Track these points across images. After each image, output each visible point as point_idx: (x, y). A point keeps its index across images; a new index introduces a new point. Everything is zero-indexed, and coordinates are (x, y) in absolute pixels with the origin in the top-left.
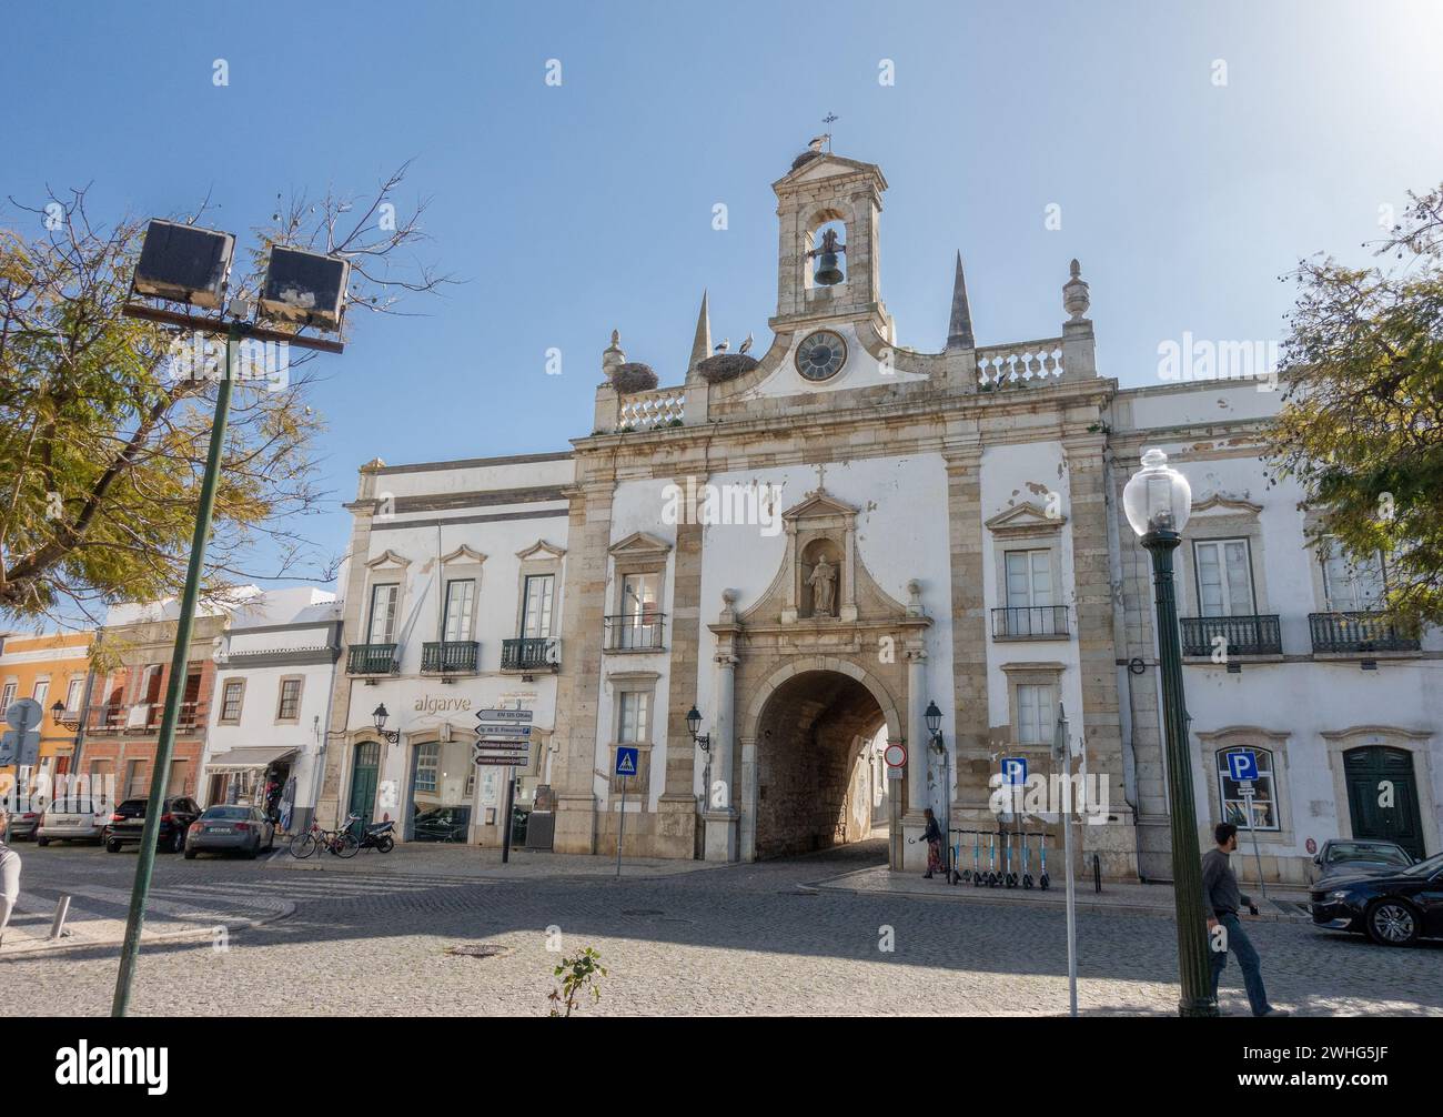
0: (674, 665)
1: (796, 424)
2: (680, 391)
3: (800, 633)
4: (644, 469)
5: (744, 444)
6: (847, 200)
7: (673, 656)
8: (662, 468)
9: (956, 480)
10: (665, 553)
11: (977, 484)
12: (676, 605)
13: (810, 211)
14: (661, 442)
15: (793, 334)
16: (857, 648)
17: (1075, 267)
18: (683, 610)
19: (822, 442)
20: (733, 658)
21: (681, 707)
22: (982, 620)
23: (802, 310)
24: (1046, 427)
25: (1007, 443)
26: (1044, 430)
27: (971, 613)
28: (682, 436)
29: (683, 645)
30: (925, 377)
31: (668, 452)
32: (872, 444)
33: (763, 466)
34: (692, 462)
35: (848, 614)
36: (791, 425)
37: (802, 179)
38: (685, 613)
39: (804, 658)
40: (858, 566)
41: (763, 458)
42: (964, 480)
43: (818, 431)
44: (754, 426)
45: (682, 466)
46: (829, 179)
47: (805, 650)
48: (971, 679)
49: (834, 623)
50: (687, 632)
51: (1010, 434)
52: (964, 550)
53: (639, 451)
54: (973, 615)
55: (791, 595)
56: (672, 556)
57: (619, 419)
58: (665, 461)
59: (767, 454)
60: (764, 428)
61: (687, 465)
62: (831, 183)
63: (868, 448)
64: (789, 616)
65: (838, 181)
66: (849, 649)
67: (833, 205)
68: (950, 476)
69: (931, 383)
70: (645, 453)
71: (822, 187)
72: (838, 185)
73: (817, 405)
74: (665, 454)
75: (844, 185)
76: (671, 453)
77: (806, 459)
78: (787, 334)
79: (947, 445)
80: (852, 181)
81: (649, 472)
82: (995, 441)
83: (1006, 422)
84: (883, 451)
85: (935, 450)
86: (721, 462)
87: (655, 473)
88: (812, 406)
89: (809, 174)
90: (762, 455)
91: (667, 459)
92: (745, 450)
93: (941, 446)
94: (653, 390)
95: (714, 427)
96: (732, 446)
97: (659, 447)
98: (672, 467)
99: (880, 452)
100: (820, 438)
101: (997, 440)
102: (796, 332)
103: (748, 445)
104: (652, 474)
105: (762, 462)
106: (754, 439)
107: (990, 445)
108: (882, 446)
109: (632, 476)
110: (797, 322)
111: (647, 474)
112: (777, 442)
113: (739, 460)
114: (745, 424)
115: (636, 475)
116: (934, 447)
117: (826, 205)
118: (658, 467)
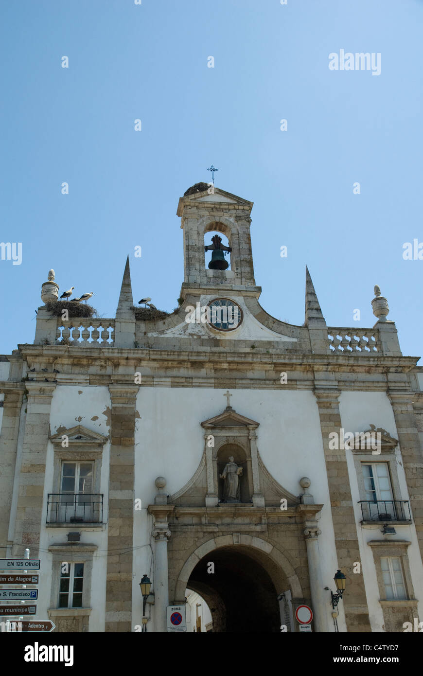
0: (110, 539)
1: (212, 359)
2: (112, 323)
3: (219, 516)
4: (82, 377)
5: (167, 368)
6: (232, 220)
7: (109, 531)
8: (98, 378)
9: (325, 411)
10: (101, 445)
11: (338, 415)
12: (112, 488)
13: (207, 222)
14: (100, 358)
15: (200, 297)
16: (265, 527)
17: (377, 290)
18: (119, 492)
19: (227, 374)
20: (169, 533)
21: (119, 575)
22: (351, 508)
23: (205, 283)
24: (378, 382)
25: (354, 390)
26: (376, 385)
27: (344, 504)
28: (120, 355)
29: (119, 522)
30: (295, 340)
31: (101, 366)
32: (265, 380)
33: (183, 386)
34: (124, 376)
35: (259, 501)
36: (206, 359)
37: (201, 199)
38: (120, 495)
39: (223, 535)
40: (262, 467)
41: (183, 380)
42: (330, 411)
43: (225, 366)
44: (178, 355)
45: (116, 378)
46: (221, 204)
47: (224, 528)
48: (348, 552)
49: (248, 508)
50: (123, 510)
51: (356, 384)
52: (335, 459)
53: (77, 362)
54: (345, 505)
55: (212, 486)
56: (107, 448)
57: (58, 336)
58: (99, 372)
59: (186, 378)
60: (186, 358)
61: (120, 378)
62: (222, 207)
63: (262, 382)
64: (211, 501)
65: (226, 207)
66: (258, 528)
67: (222, 220)
68: (320, 407)
69: (300, 345)
70: (82, 364)
71: (214, 207)
72: (225, 209)
73: (221, 348)
74: (99, 368)
75: (229, 210)
76: (105, 367)
77: (216, 385)
78: (195, 296)
79: (316, 387)
80: (235, 209)
81: (86, 380)
82: (347, 388)
83: (353, 376)
84: (273, 386)
85: (308, 389)
86: (149, 379)
87: (91, 381)
88: (218, 348)
89: (205, 197)
90: (182, 377)
91: (101, 372)
92: (167, 372)
93: (312, 387)
94: (87, 318)
95: (147, 352)
96: (156, 369)
97: (95, 362)
98: (107, 378)
99: (271, 386)
100: (226, 371)
101: (348, 388)
102: (202, 296)
103: (169, 369)
104: (88, 381)
105: (182, 383)
106: (175, 366)
107: (344, 390)
108: (272, 382)
109: (70, 381)
110: (204, 289)
111: (85, 381)
112: (193, 370)
113: (163, 379)
114: (172, 353)
115: (74, 381)
116: (307, 387)
117: (217, 219)
118: (94, 377)
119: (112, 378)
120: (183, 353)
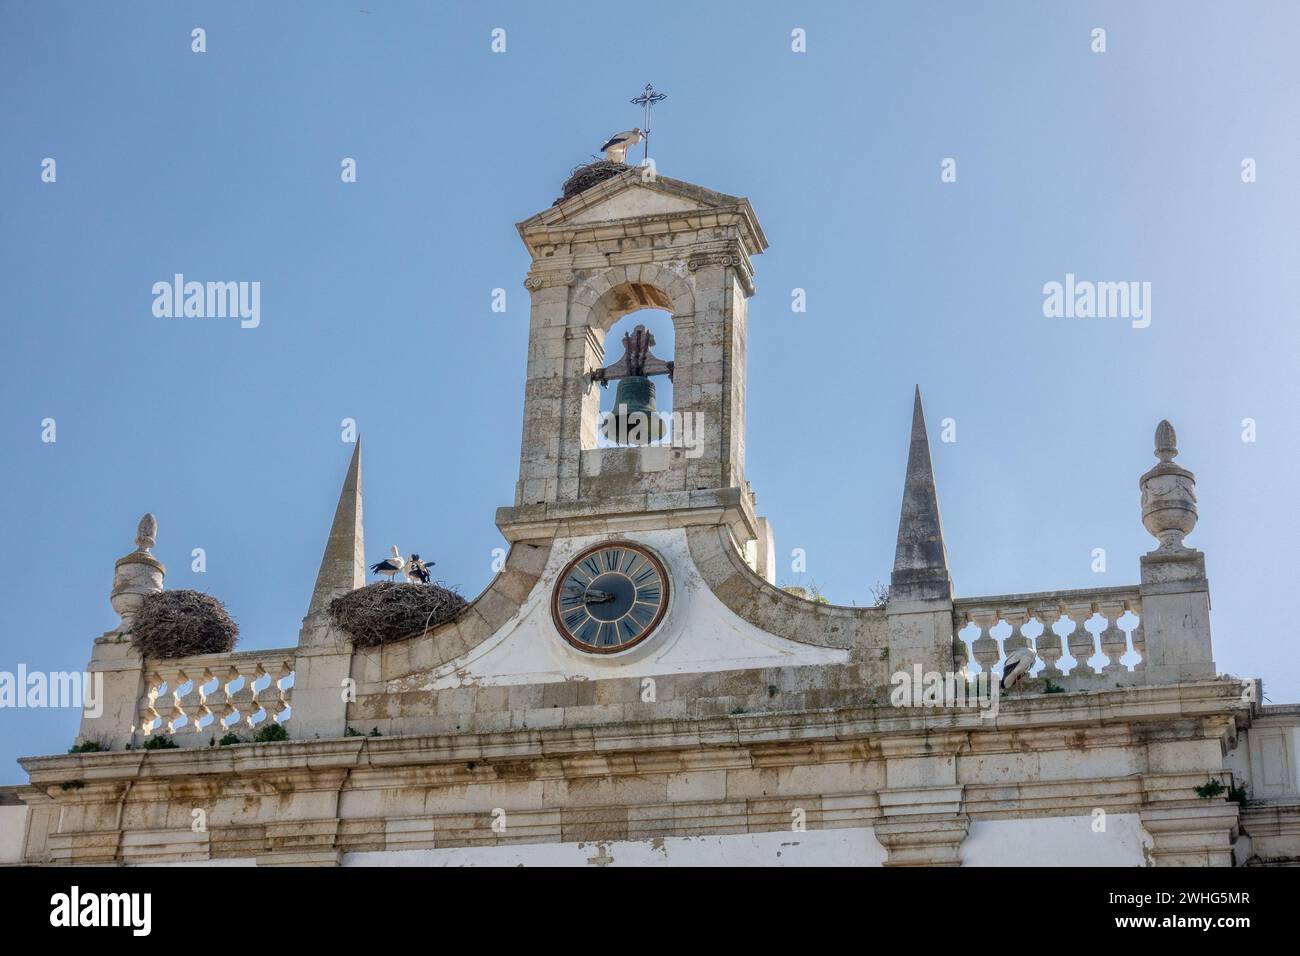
1: (550, 749)
2: (288, 659)
4: (189, 837)
5: (428, 789)
6: (680, 268)
8: (233, 834)
13: (598, 286)
14: (236, 776)
15: (549, 548)
17: (1165, 437)
19: (605, 792)
23: (573, 496)
24: (1107, 781)
25: (1022, 813)
26: (1103, 789)
28: (285, 763)
30: (841, 657)
31: (249, 799)
32: (717, 803)
33: (469, 842)
34: (303, 823)
36: (536, 750)
37: (585, 218)
41: (469, 823)
43: (598, 766)
44: (452, 748)
45: (280, 832)
46: (642, 221)
51: (1027, 793)
53: (180, 792)
57: (141, 716)
58: (240, 818)
59: (477, 815)
60: (473, 754)
61: (292, 831)
62: (649, 229)
63: (710, 811)
65: (663, 227)
67: (648, 276)
69: (853, 671)
70: (196, 798)
71: (626, 236)
72: (661, 236)
73: (597, 708)
74: (241, 804)
75: (673, 235)
76: (259, 800)
77: (567, 829)
78: (536, 547)
79: (887, 812)
80: (691, 229)
81: (202, 844)
82: (994, 807)
83: (1019, 767)
84: (743, 820)
85: (861, 822)
86: (371, 828)
87: (215, 845)
88: (587, 709)
89: (599, 208)
90: (466, 815)
91: (246, 815)
92: (429, 802)
93: (875, 814)
94: (223, 655)
95: (359, 746)
96: (399, 792)
97: (229, 786)
98: (257, 834)
99: (736, 821)
100: (602, 783)
101: (999, 807)
102: (558, 544)
103: (435, 792)
104: (206, 848)
105: (466, 831)
106: (450, 780)
107: (984, 816)
108: (741, 808)
109: (160, 850)
110: (561, 520)
111: (198, 849)
112: (504, 787)
113: (413, 825)
114: (431, 744)
115: (169, 849)
116: (858, 815)
117: (633, 276)
118: (224, 833)
119: (268, 835)
120: (461, 741)
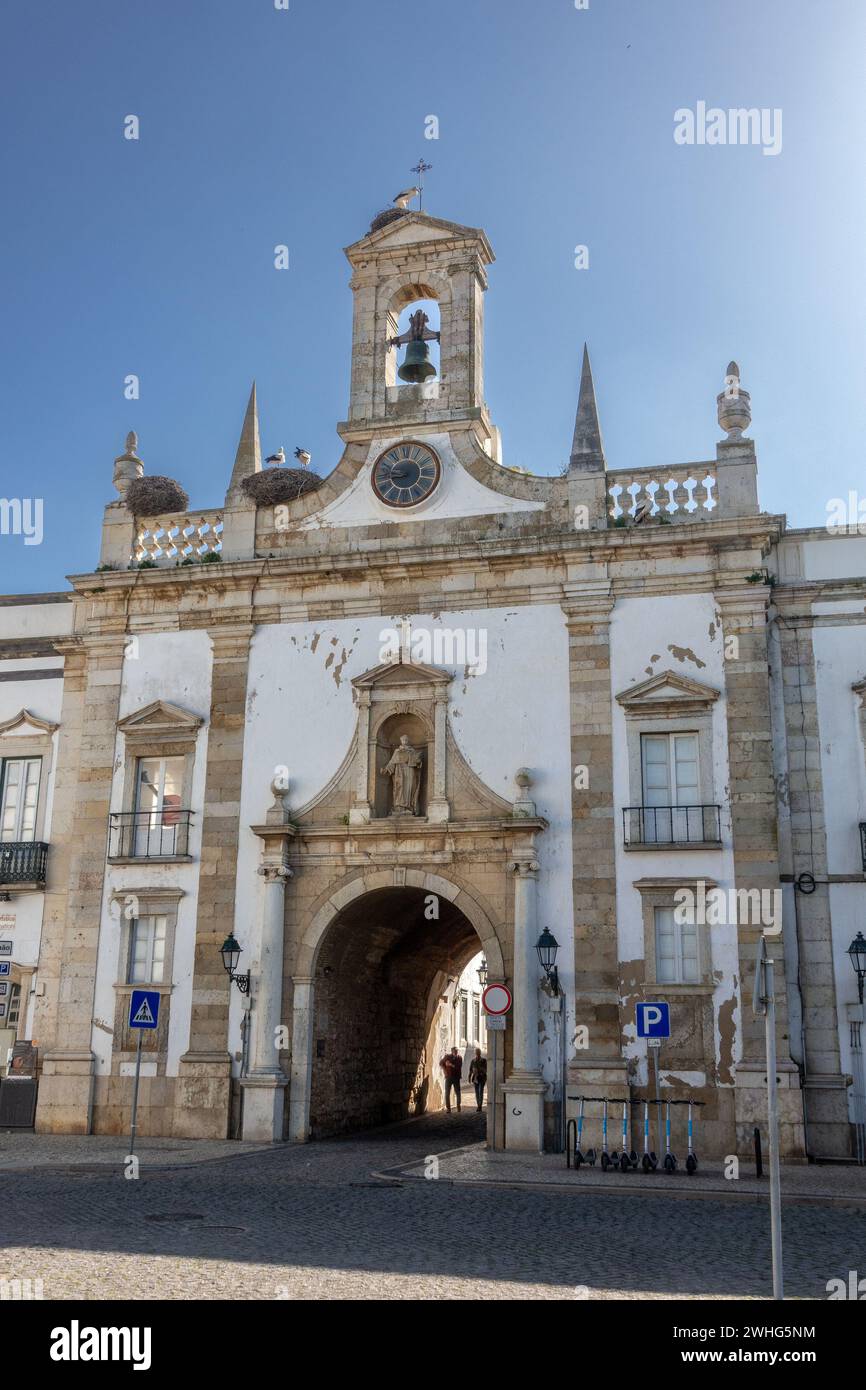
0: (203, 879)
1: (373, 563)
2: (219, 514)
3: (374, 838)
4: (168, 618)
5: (304, 588)
6: (443, 274)
7: (202, 868)
8: (192, 616)
9: (579, 641)
10: (194, 729)
11: (606, 647)
12: (208, 799)
13: (394, 286)
14: (193, 583)
15: (369, 445)
16: (448, 858)
18: (217, 805)
19: (406, 587)
20: (283, 870)
21: (213, 935)
22: (611, 822)
23: (382, 414)
24: (695, 575)
25: (645, 594)
26: (692, 579)
27: (596, 812)
28: (220, 575)
29: (216, 853)
30: (541, 506)
31: (201, 596)
32: (470, 592)
33: (328, 617)
34: (232, 609)
35: (438, 813)
36: (365, 564)
37: (385, 244)
38: (221, 810)
39: (378, 870)
40: (452, 750)
41: (328, 606)
42: (589, 641)
43: (401, 572)
44: (316, 564)
45: (219, 614)
46: (419, 245)
47: (380, 860)
48: (595, 899)
49: (418, 825)
50: (223, 834)
51: (648, 583)
52: (588, 732)
53: (161, 593)
54: (599, 816)
55: (362, 786)
56: (203, 735)
57: (135, 550)
58: (196, 607)
59: (332, 602)
60: (329, 567)
61: (225, 613)
62: (424, 250)
63: (466, 596)
64: (359, 816)
65: (432, 249)
66: (437, 858)
67: (424, 280)
68: (572, 635)
69: (548, 514)
70: (170, 597)
71: (410, 255)
72: (431, 254)
73: (400, 538)
74: (196, 598)
75: (438, 253)
76: (206, 596)
77: (384, 609)
78: (361, 445)
79: (568, 595)
80: (449, 250)
81: (175, 622)
82: (630, 591)
83: (644, 567)
84: (485, 601)
85: (552, 601)
86: (271, 611)
87: (183, 623)
88: (394, 540)
89: (393, 237)
90: (326, 602)
91: (199, 605)
92: (304, 595)
93: (560, 596)
94: (181, 513)
95: (262, 564)
96: (287, 590)
97: (188, 589)
98: (206, 615)
99: (481, 602)
100: (404, 582)
101: (633, 591)
102: (374, 443)
103: (308, 589)
104: (178, 624)
105: (326, 611)
106: (316, 582)
107: (623, 596)
108: (484, 594)
109: (151, 626)
110: (375, 429)
111: (172, 624)
112: (347, 585)
113: (295, 609)
114: (304, 561)
115: (156, 625)
116: (551, 597)
117: (414, 279)
118: (188, 616)
119: (213, 616)
120: (322, 560)
